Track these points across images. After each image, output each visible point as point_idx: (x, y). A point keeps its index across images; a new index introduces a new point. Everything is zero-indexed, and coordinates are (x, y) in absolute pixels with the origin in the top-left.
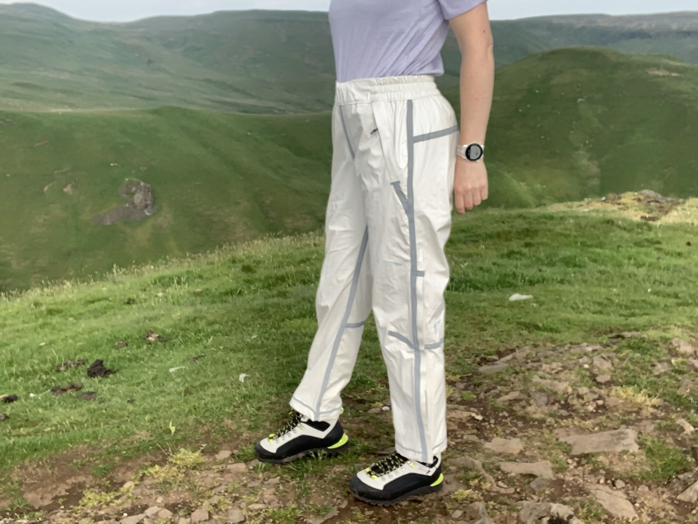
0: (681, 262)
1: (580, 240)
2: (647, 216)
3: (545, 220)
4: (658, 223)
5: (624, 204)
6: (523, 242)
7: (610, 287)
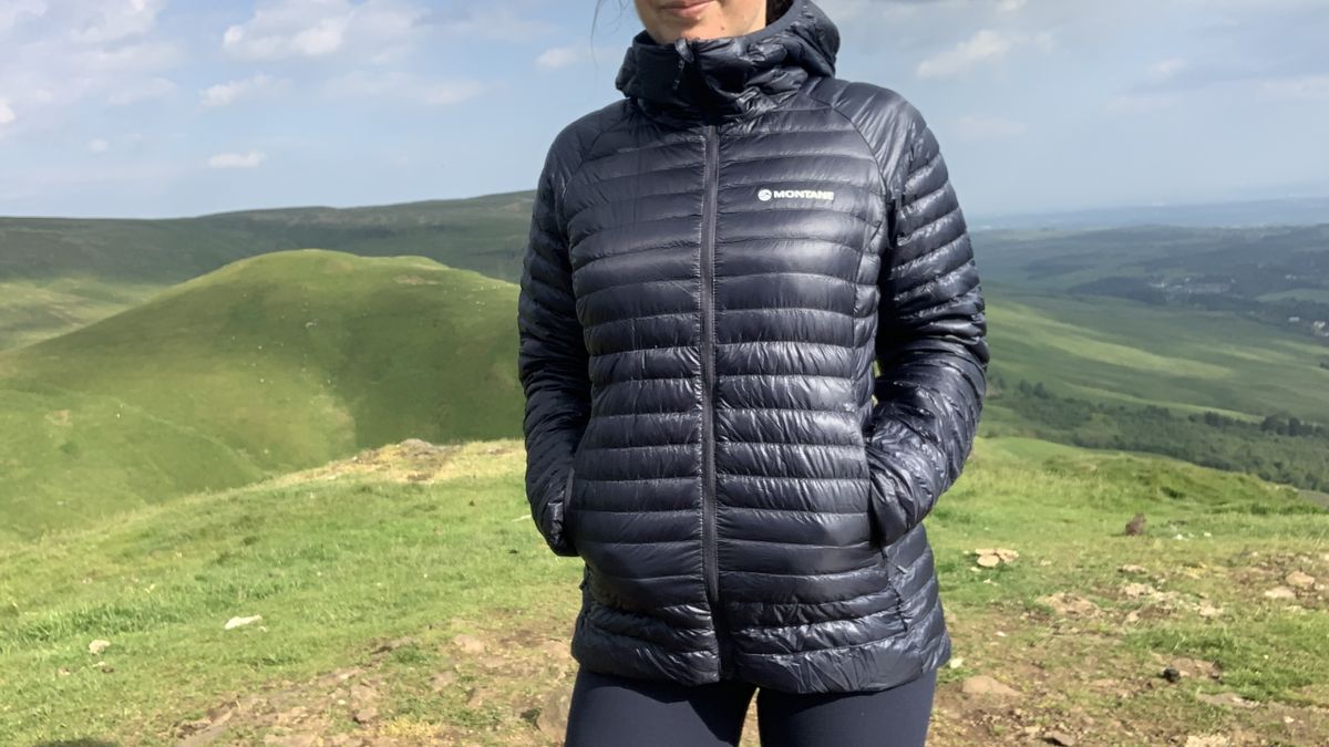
0: (464, 529)
1: (326, 520)
2: (416, 474)
3: (273, 501)
4: (430, 482)
5: (384, 462)
6: (241, 538)
7: (372, 581)
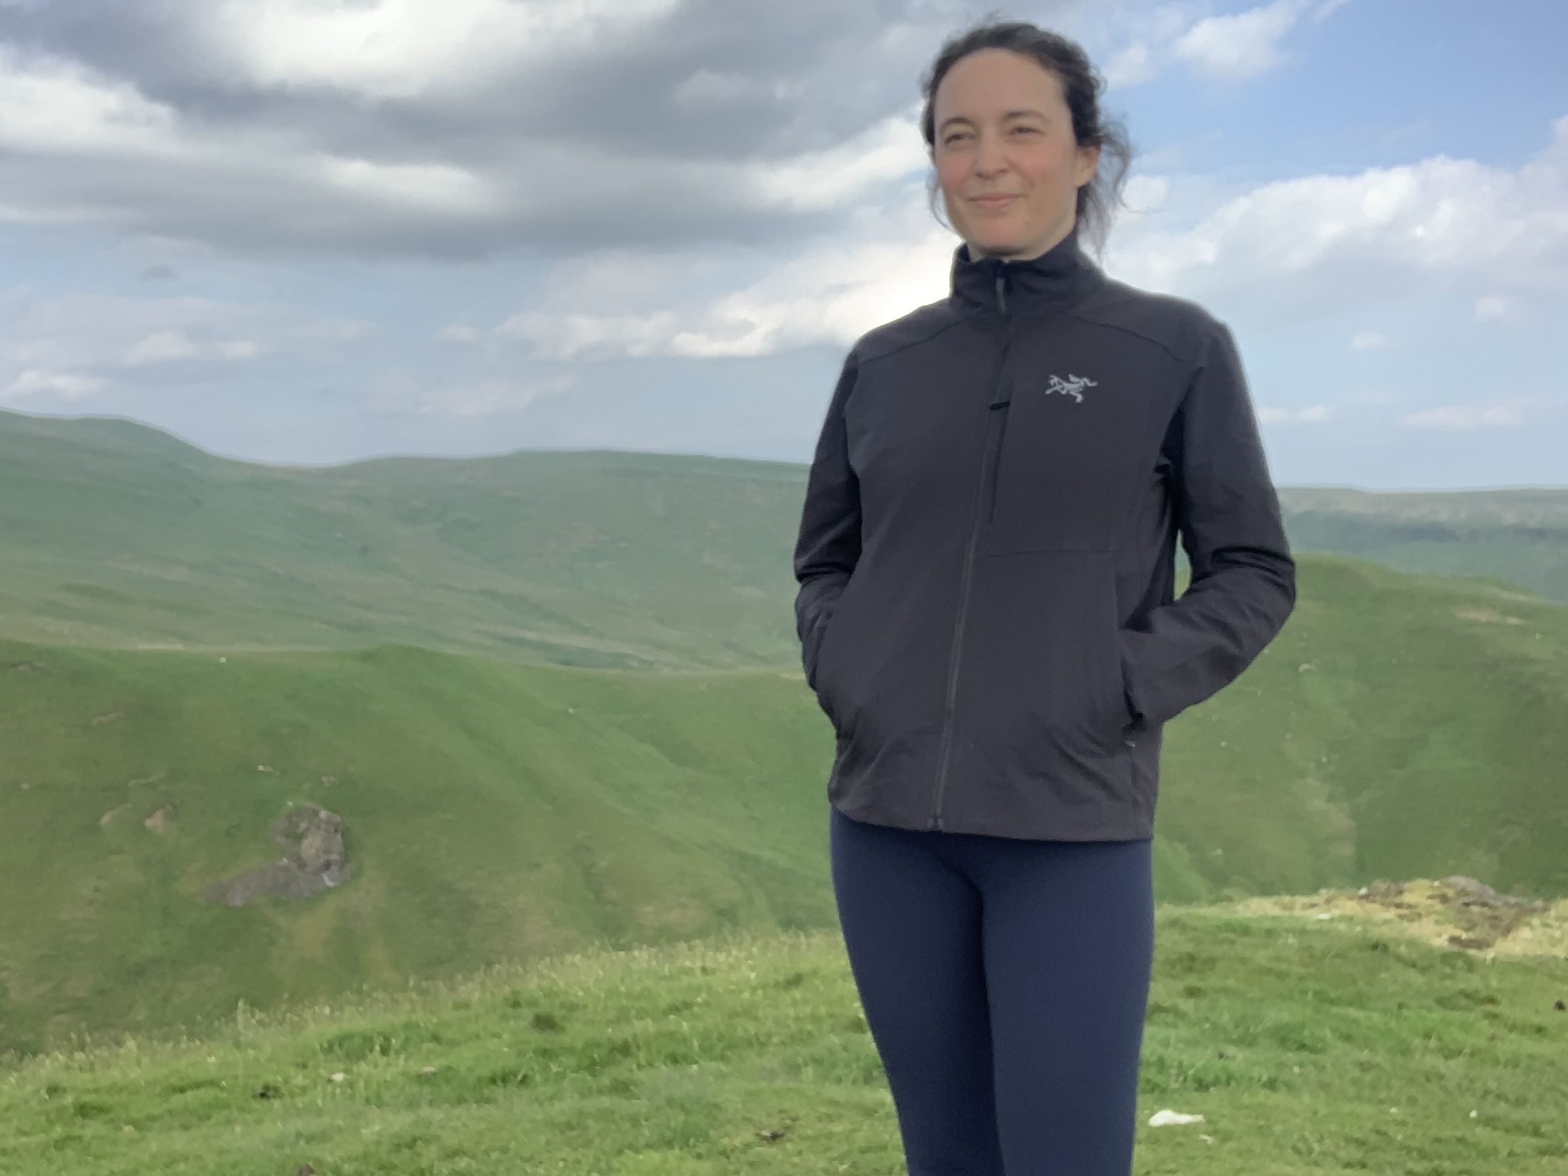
0: (1544, 1048)
1: (1311, 985)
2: (1464, 936)
3: (1232, 936)
4: (1490, 954)
5: (1410, 906)
6: (1180, 985)
7: (1382, 1102)
